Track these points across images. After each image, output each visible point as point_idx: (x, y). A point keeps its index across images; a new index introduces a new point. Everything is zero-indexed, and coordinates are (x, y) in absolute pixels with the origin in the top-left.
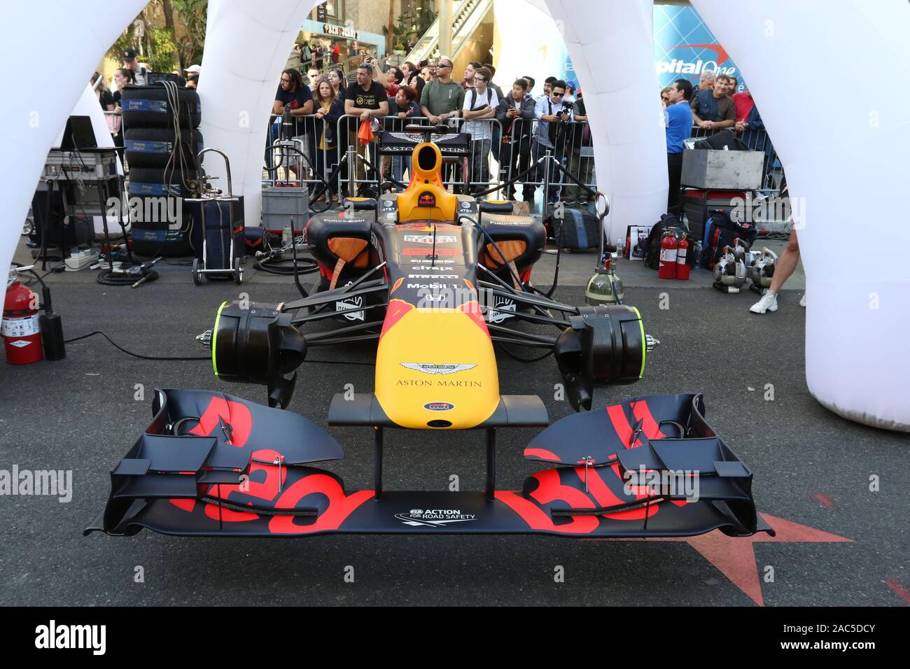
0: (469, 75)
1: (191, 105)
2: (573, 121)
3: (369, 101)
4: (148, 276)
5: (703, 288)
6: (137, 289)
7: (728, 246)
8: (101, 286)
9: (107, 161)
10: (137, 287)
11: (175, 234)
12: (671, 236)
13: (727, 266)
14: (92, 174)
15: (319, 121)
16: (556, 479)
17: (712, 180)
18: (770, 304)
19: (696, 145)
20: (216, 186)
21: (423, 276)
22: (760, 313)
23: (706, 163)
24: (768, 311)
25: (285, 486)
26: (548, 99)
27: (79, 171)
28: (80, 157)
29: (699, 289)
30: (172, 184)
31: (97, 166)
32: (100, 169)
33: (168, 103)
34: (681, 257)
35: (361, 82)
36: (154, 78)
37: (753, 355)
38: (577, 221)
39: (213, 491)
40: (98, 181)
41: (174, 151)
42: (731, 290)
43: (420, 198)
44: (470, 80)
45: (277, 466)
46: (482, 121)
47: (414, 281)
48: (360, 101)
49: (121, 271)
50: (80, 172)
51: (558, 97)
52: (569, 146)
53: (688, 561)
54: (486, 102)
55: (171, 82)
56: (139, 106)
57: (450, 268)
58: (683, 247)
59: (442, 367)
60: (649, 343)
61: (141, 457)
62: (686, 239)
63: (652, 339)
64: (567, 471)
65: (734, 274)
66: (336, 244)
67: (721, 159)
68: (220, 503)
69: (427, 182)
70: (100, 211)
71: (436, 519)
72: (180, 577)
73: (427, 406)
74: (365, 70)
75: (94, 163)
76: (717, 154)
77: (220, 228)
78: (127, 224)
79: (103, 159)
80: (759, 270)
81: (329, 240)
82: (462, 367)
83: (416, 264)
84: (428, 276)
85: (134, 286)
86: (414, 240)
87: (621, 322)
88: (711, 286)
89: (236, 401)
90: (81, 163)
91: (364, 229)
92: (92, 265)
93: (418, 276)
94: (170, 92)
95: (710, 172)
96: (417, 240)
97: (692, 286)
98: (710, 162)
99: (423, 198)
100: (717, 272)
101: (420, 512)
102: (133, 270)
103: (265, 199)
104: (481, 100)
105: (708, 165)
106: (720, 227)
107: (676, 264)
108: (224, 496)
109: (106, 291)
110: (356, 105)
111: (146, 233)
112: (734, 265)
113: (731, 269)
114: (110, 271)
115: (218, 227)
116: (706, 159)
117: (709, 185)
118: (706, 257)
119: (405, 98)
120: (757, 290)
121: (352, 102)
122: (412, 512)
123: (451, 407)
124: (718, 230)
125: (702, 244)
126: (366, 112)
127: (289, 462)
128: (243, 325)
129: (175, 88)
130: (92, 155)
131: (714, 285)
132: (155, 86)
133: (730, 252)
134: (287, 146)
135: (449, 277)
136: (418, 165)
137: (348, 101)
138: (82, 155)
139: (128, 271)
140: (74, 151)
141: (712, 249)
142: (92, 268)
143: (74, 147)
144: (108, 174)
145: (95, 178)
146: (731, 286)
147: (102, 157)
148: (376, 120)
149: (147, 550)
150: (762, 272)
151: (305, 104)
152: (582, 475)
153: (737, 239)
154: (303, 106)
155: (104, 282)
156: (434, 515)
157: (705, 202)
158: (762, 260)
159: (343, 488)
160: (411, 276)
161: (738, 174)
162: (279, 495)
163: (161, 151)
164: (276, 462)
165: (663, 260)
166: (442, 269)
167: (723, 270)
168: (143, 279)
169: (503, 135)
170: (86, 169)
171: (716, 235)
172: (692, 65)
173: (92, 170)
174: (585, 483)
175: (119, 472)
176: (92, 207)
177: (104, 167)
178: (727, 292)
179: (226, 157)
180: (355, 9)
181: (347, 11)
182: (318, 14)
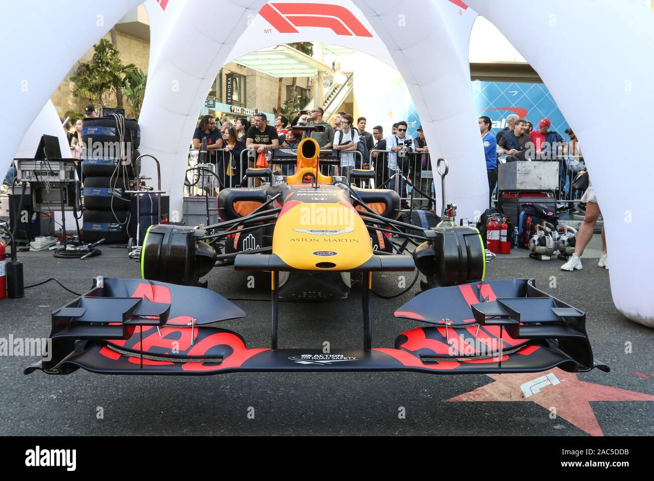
0: (338, 120)
1: (133, 131)
2: (414, 152)
3: (264, 139)
4: (93, 252)
5: (522, 258)
6: (84, 260)
7: (538, 225)
8: (56, 259)
9: (69, 168)
10: (84, 259)
11: (116, 226)
12: (495, 221)
13: (539, 240)
14: (57, 177)
15: (227, 154)
16: (422, 334)
17: (521, 183)
18: (576, 264)
19: (508, 160)
20: (149, 184)
22: (569, 271)
23: (516, 171)
24: (575, 269)
25: (196, 341)
26: (396, 136)
27: (46, 175)
28: (49, 165)
29: (519, 259)
30: (115, 188)
31: (61, 171)
32: (62, 174)
33: (116, 128)
34: (503, 236)
35: (257, 126)
36: (107, 112)
37: (567, 293)
38: (421, 218)
40: (61, 182)
41: (119, 163)
42: (544, 258)
43: (303, 177)
44: (338, 125)
45: (190, 327)
46: (347, 153)
48: (258, 139)
49: (73, 249)
50: (48, 176)
51: (402, 132)
52: (412, 170)
53: (537, 413)
54: (350, 139)
55: (120, 115)
56: (95, 131)
58: (504, 228)
60: (487, 255)
62: (506, 223)
63: (489, 252)
64: (431, 330)
65: (545, 245)
66: (240, 206)
67: (527, 168)
68: (142, 356)
70: (60, 208)
71: (323, 360)
72: (103, 426)
73: (316, 253)
74: (261, 117)
75: (59, 169)
76: (523, 165)
77: (151, 214)
78: (80, 217)
79: (66, 166)
80: (564, 242)
81: (234, 203)
82: (343, 231)
85: (82, 258)
87: (464, 235)
88: (529, 257)
89: (159, 285)
90: (49, 169)
91: (261, 195)
92: (50, 247)
94: (118, 121)
95: (519, 177)
97: (514, 257)
98: (519, 170)
99: (305, 177)
100: (532, 245)
101: (310, 356)
102: (82, 247)
103: (185, 203)
104: (347, 137)
105: (517, 172)
106: (531, 215)
107: (499, 242)
108: (145, 349)
109: (59, 261)
110: (254, 142)
111: (94, 225)
112: (544, 238)
113: (542, 242)
114: (64, 250)
115: (149, 214)
116: (515, 168)
117: (519, 187)
118: (522, 239)
119: (293, 137)
120: (565, 257)
121: (252, 140)
122: (303, 356)
123: (335, 254)
124: (529, 218)
125: (518, 229)
126: (262, 147)
128: (165, 242)
129: (122, 119)
130: (58, 163)
131: (531, 256)
132: (107, 117)
133: (541, 229)
134: (203, 168)
136: (303, 156)
137: (248, 140)
138: (51, 163)
139: (78, 248)
140: (44, 160)
141: (526, 233)
142: (51, 249)
143: (45, 157)
144: (68, 178)
145: (58, 180)
146: (543, 254)
147: (65, 165)
148: (269, 152)
149: (77, 409)
150: (566, 243)
151: (216, 142)
152: (443, 333)
153: (545, 222)
154: (215, 143)
155: (59, 256)
156: (321, 358)
157: (517, 200)
158: (565, 235)
159: (245, 344)
161: (541, 179)
162: (191, 347)
163: (109, 164)
164: (190, 324)
165: (490, 238)
167: (537, 243)
168: (89, 254)
169: (364, 163)
170: (53, 173)
171: (528, 222)
172: (499, 122)
173: (57, 175)
174: (446, 337)
175: (60, 315)
176: (55, 205)
177: (66, 172)
178: (541, 260)
179: (158, 162)
180: (253, 96)
181: (247, 98)
182: (227, 100)
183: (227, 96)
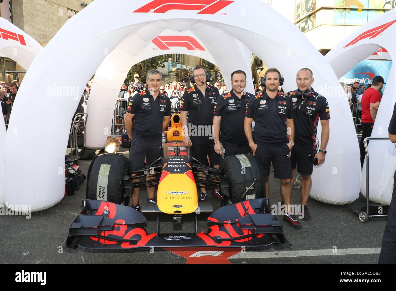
16: (218, 228)
21: (173, 162)
25: (126, 232)
39: (102, 234)
43: (174, 133)
47: (170, 164)
57: (183, 160)
59: (179, 192)
61: (79, 222)
64: (221, 225)
68: (105, 238)
69: (176, 127)
71: (178, 239)
73: (174, 206)
82: (185, 192)
83: (171, 158)
84: (175, 162)
86: (171, 149)
93: (171, 163)
96: (172, 149)
99: (175, 133)
101: (172, 237)
108: (106, 235)
122: (169, 237)
123: (182, 206)
127: (128, 224)
135: (182, 162)
136: (173, 121)
159: (146, 233)
160: (169, 162)
162: (124, 235)
164: (123, 224)
166: (180, 160)
175: (72, 227)
180: (188, 60)
181: (185, 60)
182: (177, 61)
183: (177, 60)
